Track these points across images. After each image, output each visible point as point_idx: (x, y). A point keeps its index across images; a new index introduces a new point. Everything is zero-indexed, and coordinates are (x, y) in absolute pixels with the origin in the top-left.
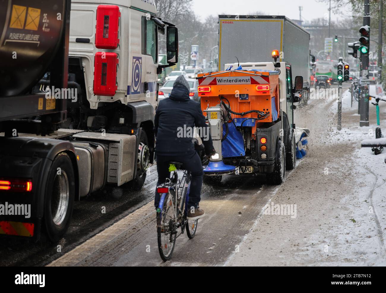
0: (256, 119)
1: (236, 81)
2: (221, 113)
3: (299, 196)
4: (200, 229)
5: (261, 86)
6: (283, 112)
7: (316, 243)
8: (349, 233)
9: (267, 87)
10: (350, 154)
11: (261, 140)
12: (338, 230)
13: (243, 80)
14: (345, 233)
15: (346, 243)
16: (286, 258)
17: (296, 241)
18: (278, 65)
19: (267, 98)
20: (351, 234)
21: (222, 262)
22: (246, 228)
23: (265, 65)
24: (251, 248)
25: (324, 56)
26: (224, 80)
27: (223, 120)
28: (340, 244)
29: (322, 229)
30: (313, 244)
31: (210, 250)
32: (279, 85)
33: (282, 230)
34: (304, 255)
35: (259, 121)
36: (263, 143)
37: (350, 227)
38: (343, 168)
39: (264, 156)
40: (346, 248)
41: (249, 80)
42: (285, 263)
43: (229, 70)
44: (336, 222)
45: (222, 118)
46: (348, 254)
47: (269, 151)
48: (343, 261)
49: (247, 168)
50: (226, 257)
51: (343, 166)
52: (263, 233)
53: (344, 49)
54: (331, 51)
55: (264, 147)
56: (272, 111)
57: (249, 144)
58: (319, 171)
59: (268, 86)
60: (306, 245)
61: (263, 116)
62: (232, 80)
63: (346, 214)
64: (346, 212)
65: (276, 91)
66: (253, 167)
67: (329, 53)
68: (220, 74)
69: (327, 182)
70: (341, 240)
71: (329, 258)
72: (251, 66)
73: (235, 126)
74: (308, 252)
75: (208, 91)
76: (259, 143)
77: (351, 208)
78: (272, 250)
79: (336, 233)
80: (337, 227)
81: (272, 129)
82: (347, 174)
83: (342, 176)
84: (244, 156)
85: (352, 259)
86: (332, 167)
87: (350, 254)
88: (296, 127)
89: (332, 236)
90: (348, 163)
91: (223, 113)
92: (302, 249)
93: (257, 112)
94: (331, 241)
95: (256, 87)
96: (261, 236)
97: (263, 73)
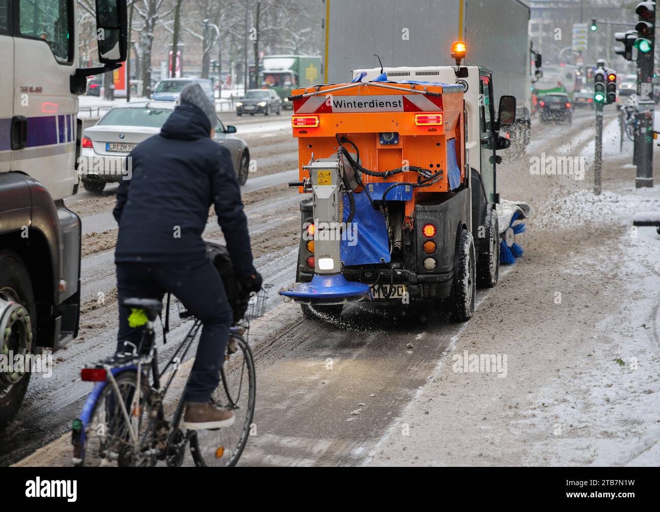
0: (414, 186)
1: (372, 105)
2: (339, 172)
3: (519, 315)
4: (336, 376)
5: (426, 115)
6: (472, 169)
7: (550, 402)
8: (612, 385)
9: (438, 117)
10: (617, 239)
11: (425, 229)
12: (591, 379)
13: (386, 103)
14: (605, 384)
15: (605, 403)
16: (493, 430)
17: (514, 399)
18: (462, 73)
19: (437, 141)
20: (615, 387)
21: (375, 437)
22: (420, 375)
23: (437, 73)
24: (430, 413)
25: (572, 56)
26: (348, 103)
27: (344, 187)
28: (594, 405)
29: (562, 378)
30: (543, 404)
31: (354, 415)
32: (464, 114)
33: (488, 378)
34: (527, 424)
35: (421, 190)
36: (428, 237)
37: (613, 374)
38: (603, 265)
39: (430, 263)
40: (605, 412)
41: (400, 102)
42: (492, 439)
43: (358, 82)
44: (587, 364)
45: (342, 183)
46: (609, 423)
47: (440, 252)
48: (599, 436)
49: (395, 288)
50: (383, 427)
51: (604, 261)
52: (452, 384)
53: (608, 44)
54: (584, 48)
55: (430, 245)
56: (448, 166)
57: (398, 238)
58: (558, 271)
59: (440, 115)
60: (531, 407)
61: (429, 180)
62: (365, 103)
63: (607, 349)
64: (607, 347)
65: (457, 126)
66: (407, 286)
67: (580, 52)
68: (340, 89)
69: (573, 291)
70: (596, 397)
71: (573, 431)
72: (408, 74)
73: (370, 199)
74: (535, 419)
75: (313, 126)
76: (420, 235)
77: (616, 337)
78: (468, 416)
79: (587, 384)
80: (589, 374)
81: (447, 208)
82: (610, 277)
83: (601, 280)
84: (388, 263)
85: (616, 433)
86: (584, 263)
87: (613, 423)
88: (501, 200)
89: (580, 390)
90: (611, 256)
91: (344, 172)
92: (525, 413)
93: (417, 171)
94: (578, 399)
95: (415, 118)
96: (447, 390)
97: (429, 87)
